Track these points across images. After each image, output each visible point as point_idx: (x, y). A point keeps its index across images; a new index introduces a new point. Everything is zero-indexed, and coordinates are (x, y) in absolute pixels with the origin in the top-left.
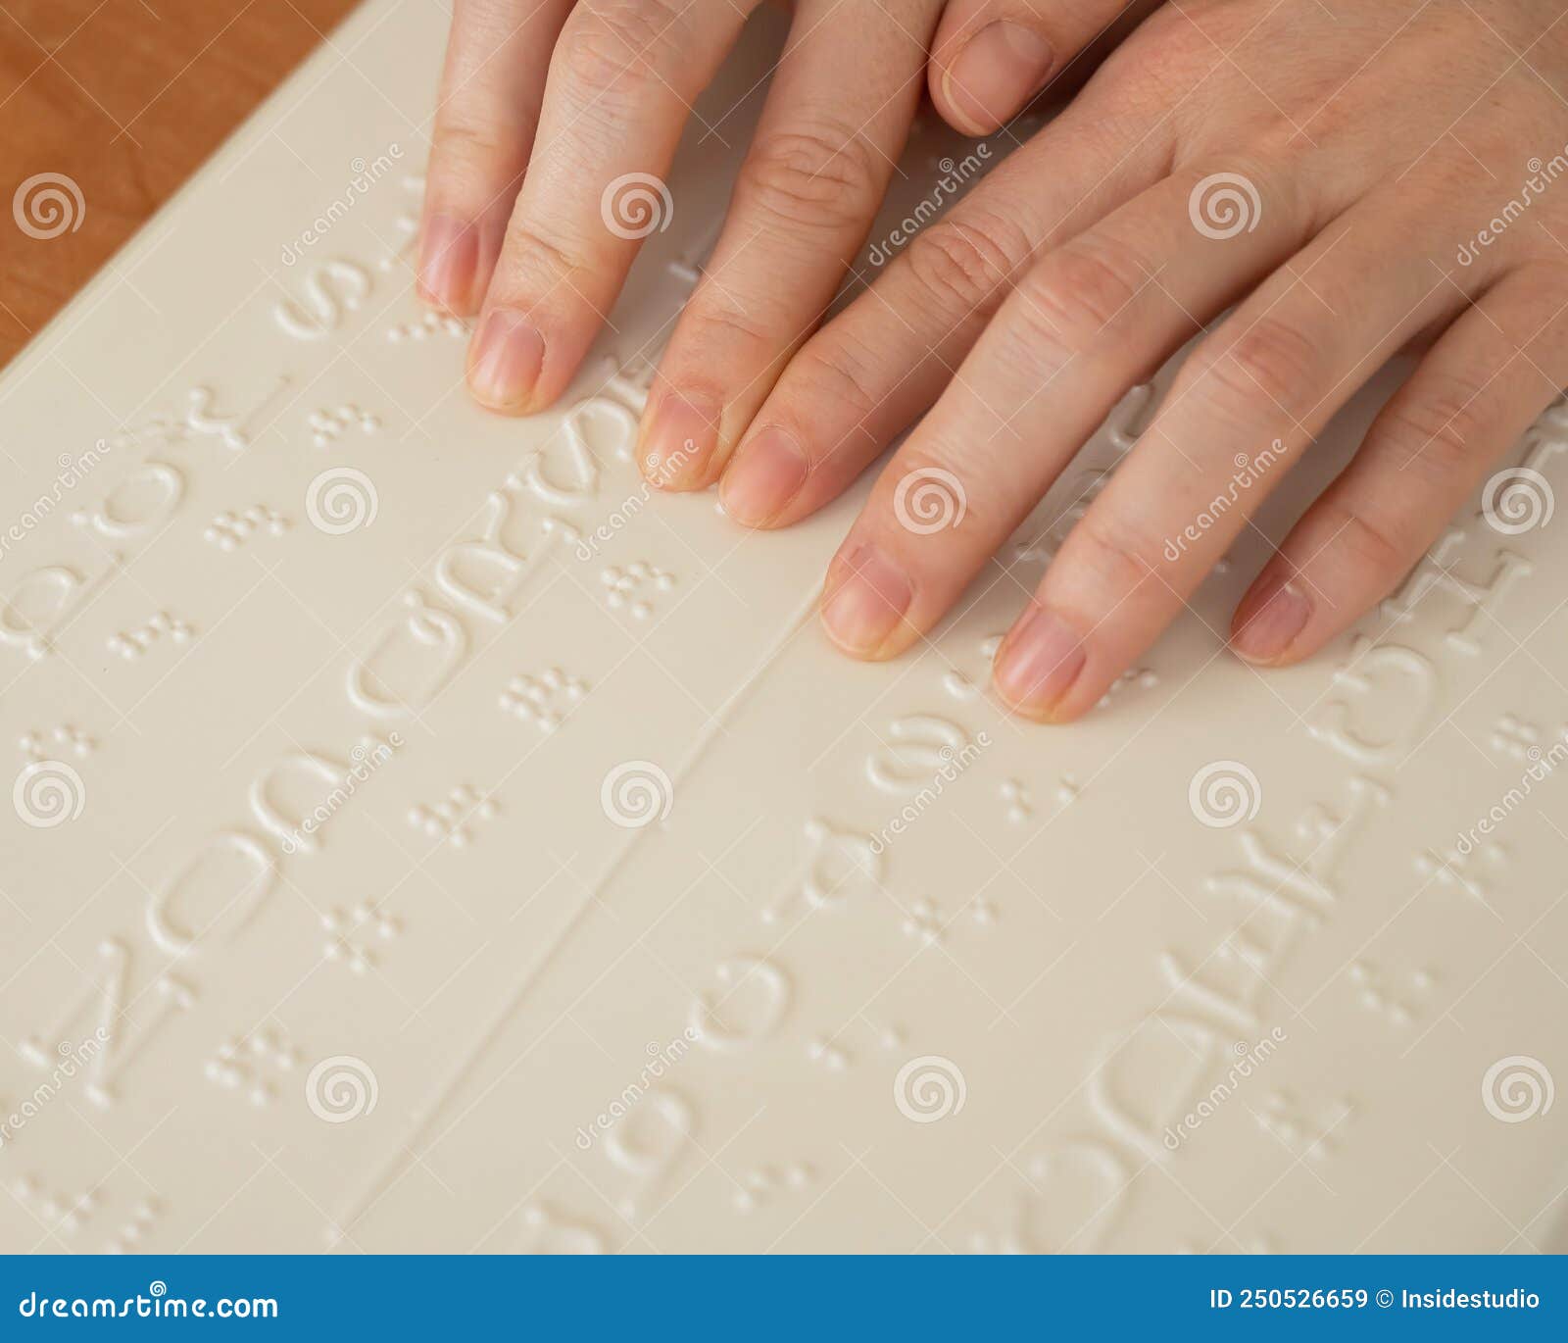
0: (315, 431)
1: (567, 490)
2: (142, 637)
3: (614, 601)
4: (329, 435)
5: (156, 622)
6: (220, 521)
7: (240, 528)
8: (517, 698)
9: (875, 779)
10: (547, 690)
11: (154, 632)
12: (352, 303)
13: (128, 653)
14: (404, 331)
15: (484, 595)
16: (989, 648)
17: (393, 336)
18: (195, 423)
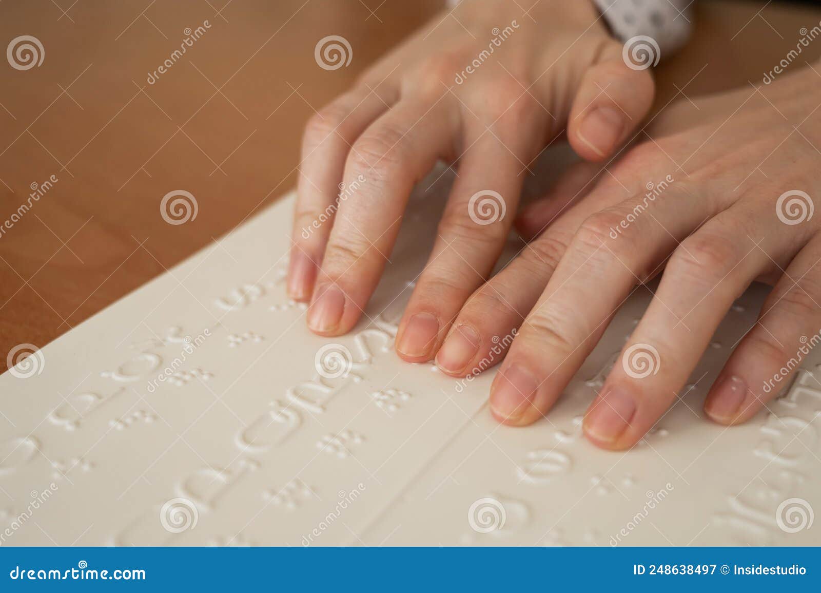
0: (230, 342)
1: (355, 362)
2: (129, 421)
3: (379, 404)
4: (237, 343)
5: (137, 414)
6: (178, 375)
7: (187, 377)
8: (325, 443)
9: (523, 476)
10: (343, 440)
11: (135, 419)
12: (254, 298)
13: (120, 427)
14: (278, 307)
15: (311, 401)
16: (578, 422)
17: (273, 308)
18: (171, 339)
